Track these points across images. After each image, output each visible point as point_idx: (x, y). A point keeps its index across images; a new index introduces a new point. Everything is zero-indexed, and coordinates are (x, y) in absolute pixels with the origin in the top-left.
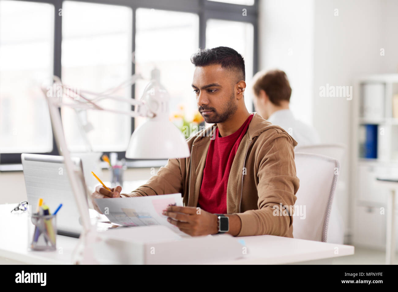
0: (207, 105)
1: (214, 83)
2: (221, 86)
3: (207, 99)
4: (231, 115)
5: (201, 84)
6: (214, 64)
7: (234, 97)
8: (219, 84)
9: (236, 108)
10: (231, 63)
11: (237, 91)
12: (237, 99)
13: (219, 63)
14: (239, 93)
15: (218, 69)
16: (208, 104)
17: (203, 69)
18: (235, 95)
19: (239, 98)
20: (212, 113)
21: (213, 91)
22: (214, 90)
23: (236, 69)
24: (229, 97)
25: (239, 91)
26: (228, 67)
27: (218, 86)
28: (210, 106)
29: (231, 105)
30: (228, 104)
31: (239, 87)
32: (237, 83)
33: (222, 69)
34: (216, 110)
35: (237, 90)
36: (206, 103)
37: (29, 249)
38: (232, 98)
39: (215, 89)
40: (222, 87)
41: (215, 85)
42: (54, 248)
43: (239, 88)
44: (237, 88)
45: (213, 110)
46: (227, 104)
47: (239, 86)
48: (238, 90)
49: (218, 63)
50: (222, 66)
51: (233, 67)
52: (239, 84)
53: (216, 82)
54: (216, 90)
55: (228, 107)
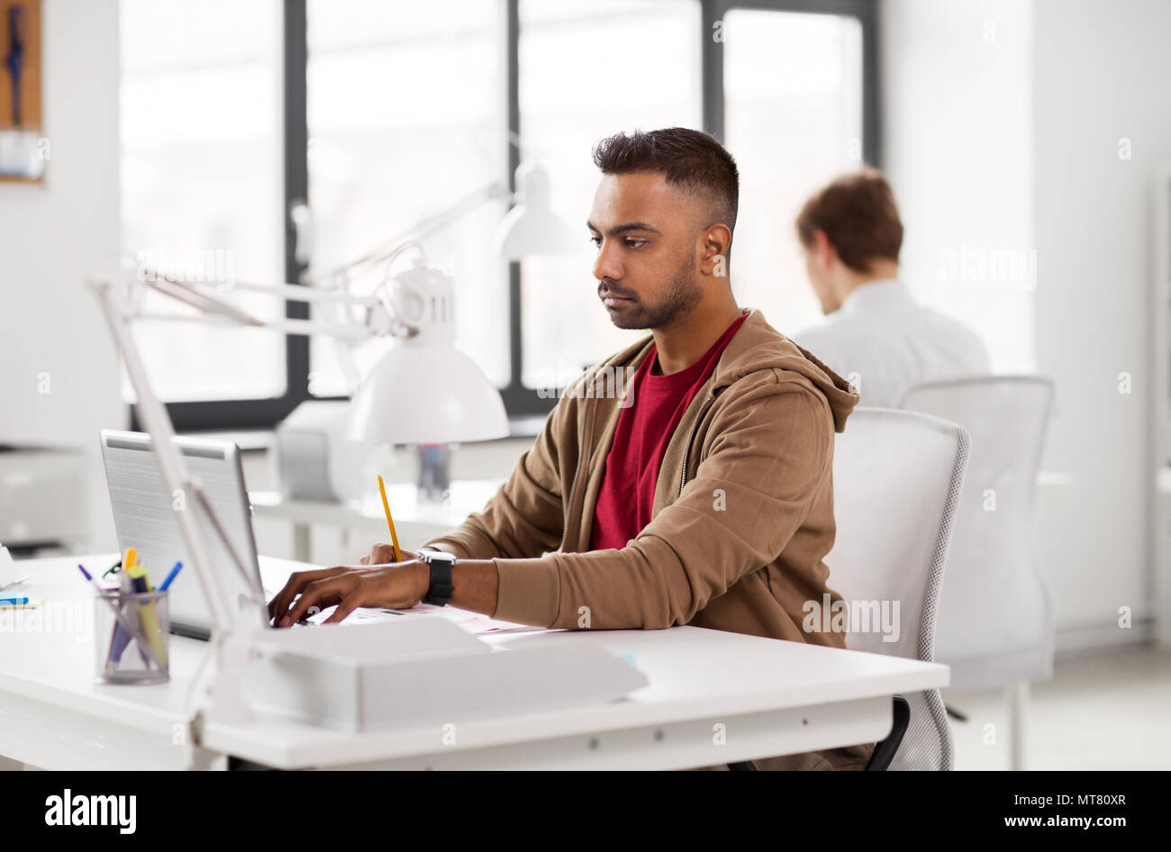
0: (617, 281)
1: (642, 222)
2: (658, 232)
3: (620, 266)
4: (682, 313)
5: (608, 221)
6: (647, 171)
7: (693, 266)
8: (653, 225)
9: (696, 296)
10: (694, 172)
11: (704, 250)
12: (702, 272)
13: (662, 169)
14: (709, 255)
15: (657, 185)
16: (620, 280)
17: (616, 183)
18: (698, 261)
19: (706, 269)
20: (627, 303)
21: (637, 245)
22: (638, 242)
23: (705, 190)
24: (680, 264)
25: (711, 252)
26: (685, 183)
27: (652, 230)
28: (626, 284)
29: (684, 285)
30: (676, 283)
31: (710, 241)
32: (706, 229)
33: (666, 185)
34: (639, 298)
35: (704, 247)
36: (615, 274)
37: (100, 680)
38: (687, 266)
39: (643, 239)
40: (661, 236)
41: (644, 229)
42: (163, 675)
43: (711, 243)
44: (704, 241)
45: (632, 297)
46: (673, 283)
47: (711, 237)
48: (707, 247)
49: (658, 168)
50: (668, 179)
51: (699, 184)
52: (712, 232)
53: (647, 220)
54: (645, 242)
55: (675, 290)
